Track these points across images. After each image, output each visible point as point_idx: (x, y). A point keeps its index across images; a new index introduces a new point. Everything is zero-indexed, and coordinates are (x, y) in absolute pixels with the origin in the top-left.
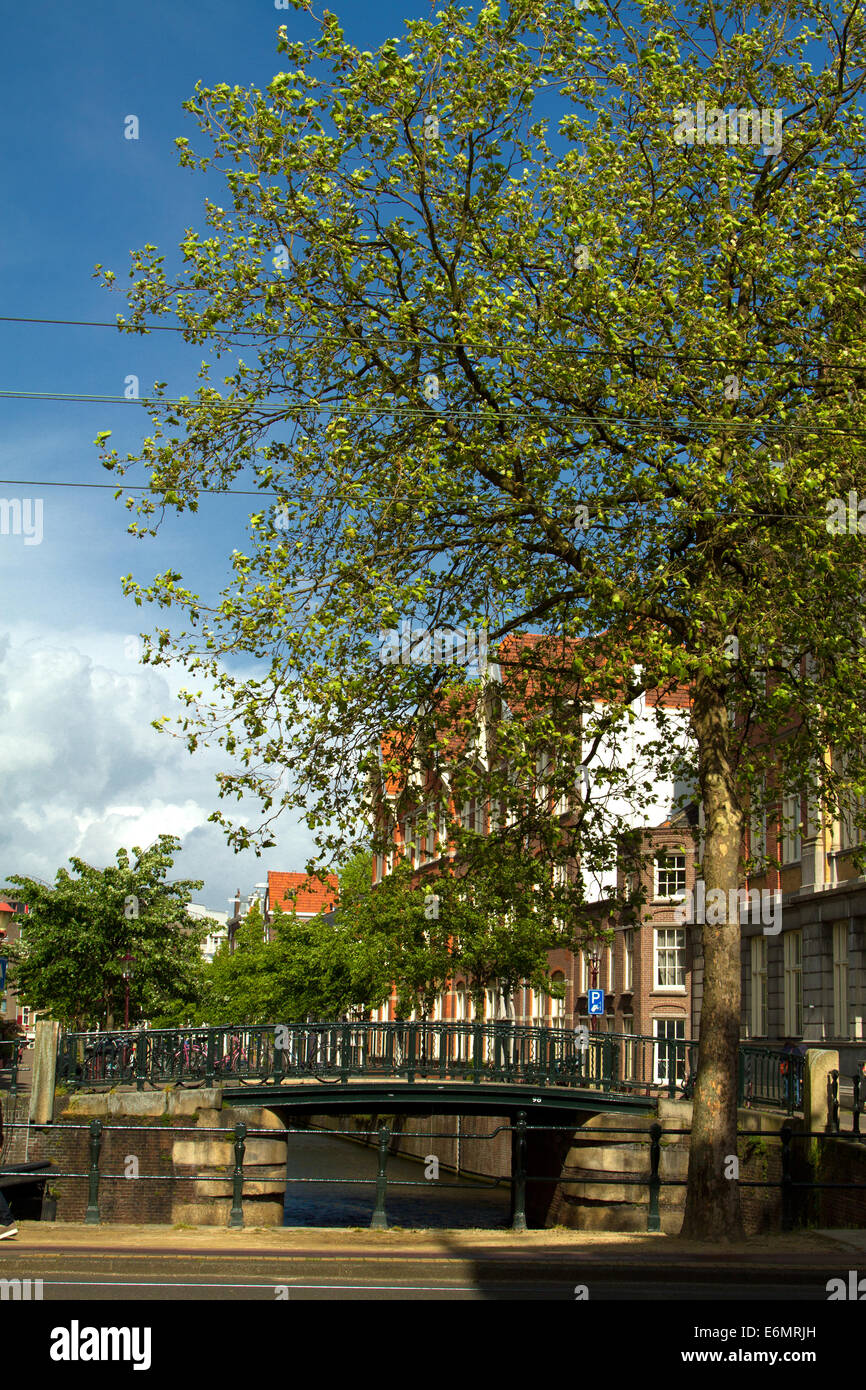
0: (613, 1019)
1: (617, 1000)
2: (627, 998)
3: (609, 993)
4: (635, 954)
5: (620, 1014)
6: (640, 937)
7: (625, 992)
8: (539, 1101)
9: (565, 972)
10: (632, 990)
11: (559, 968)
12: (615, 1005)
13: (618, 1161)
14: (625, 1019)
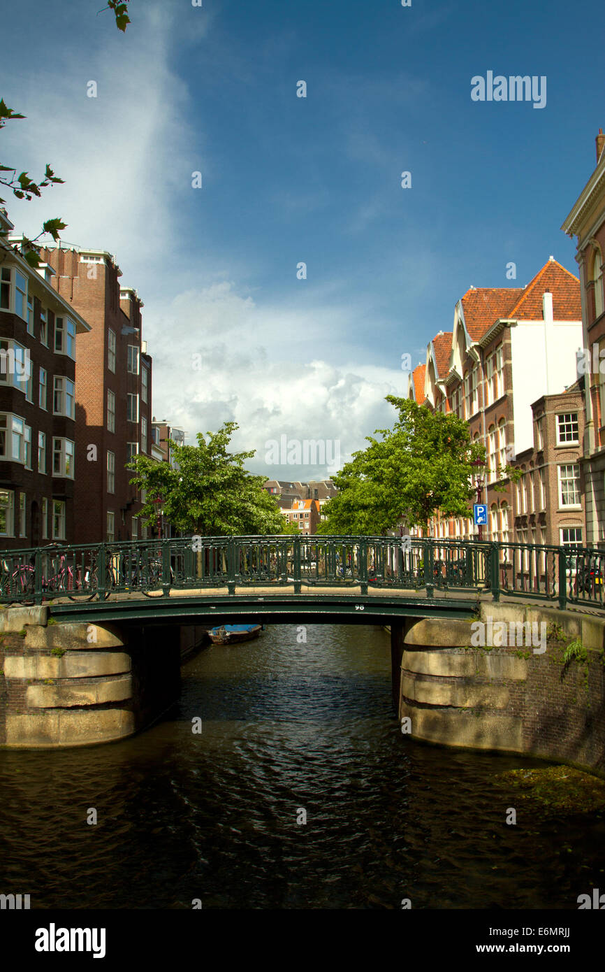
0: (535, 530)
1: (537, 517)
2: (542, 515)
3: (532, 513)
4: (546, 484)
5: (539, 526)
6: (548, 472)
7: (541, 511)
8: (362, 608)
9: (507, 501)
10: (545, 510)
11: (505, 499)
12: (536, 521)
13: (443, 665)
14: (542, 529)
